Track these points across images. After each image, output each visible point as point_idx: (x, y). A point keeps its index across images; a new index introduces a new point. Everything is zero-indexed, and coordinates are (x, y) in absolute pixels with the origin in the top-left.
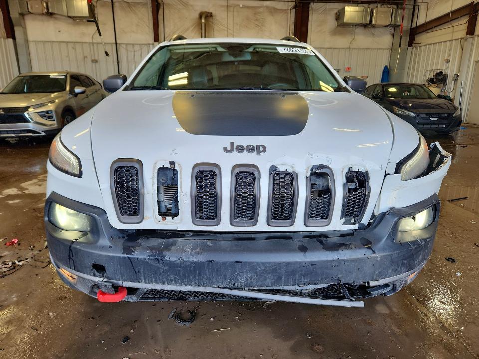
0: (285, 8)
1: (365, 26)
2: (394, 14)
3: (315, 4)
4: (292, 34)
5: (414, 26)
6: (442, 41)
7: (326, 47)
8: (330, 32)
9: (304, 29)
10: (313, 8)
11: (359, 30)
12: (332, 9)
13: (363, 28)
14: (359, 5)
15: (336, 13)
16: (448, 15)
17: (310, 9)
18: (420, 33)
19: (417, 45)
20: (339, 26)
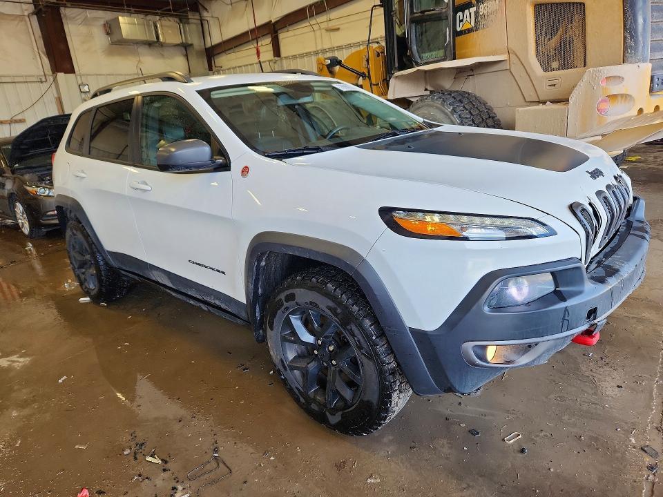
0: (18, 13)
1: (150, 44)
2: (182, 30)
3: (67, 9)
4: (43, 53)
5: (209, 45)
6: (247, 63)
7: (104, 72)
8: (103, 52)
9: (62, 46)
10: (65, 15)
11: (143, 50)
12: (96, 19)
13: (147, 46)
14: (132, 15)
15: (105, 25)
16: (246, 34)
17: (62, 16)
18: (219, 54)
19: (219, 68)
20: (113, 43)
